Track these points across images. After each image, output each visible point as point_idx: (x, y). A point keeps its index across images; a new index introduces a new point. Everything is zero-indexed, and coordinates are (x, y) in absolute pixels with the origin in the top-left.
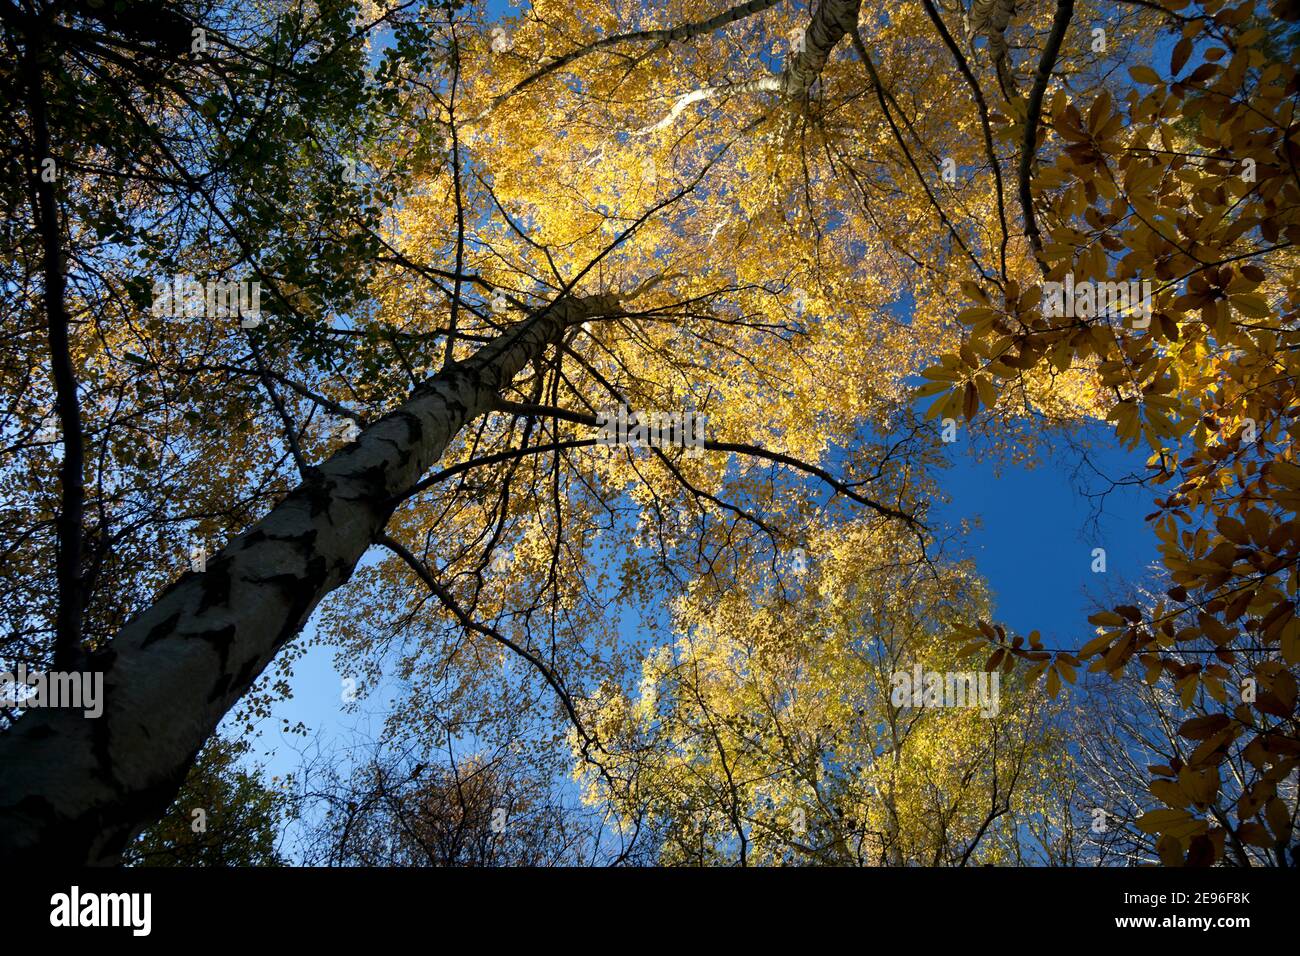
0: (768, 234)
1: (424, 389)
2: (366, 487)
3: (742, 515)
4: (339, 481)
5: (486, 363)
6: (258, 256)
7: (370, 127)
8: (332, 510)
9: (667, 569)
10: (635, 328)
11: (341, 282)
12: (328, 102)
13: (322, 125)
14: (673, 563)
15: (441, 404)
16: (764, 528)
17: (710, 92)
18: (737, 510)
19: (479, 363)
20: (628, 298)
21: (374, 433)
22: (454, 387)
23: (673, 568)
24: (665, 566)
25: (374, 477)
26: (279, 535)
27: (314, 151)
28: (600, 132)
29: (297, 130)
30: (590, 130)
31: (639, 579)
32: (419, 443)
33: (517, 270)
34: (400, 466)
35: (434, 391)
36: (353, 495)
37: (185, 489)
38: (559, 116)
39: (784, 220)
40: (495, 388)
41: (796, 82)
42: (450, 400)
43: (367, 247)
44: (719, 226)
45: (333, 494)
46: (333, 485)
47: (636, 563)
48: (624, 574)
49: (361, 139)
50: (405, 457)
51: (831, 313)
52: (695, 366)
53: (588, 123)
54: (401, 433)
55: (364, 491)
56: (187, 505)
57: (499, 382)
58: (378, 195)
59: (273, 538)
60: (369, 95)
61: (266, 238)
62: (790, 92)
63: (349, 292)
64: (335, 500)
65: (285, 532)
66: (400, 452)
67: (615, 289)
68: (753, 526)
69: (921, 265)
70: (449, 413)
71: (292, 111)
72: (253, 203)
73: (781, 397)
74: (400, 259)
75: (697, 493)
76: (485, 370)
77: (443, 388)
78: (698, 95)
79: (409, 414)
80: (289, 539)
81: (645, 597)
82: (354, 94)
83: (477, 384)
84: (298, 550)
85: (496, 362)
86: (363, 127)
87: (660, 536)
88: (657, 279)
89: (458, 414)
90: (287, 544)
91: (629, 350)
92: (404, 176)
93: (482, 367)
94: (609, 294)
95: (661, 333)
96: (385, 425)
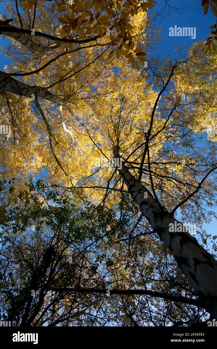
0: (98, 108)
1: (135, 199)
2: (159, 217)
3: (171, 114)
4: (157, 224)
5: (129, 183)
6: (101, 234)
7: (72, 205)
8: (164, 227)
9: (185, 135)
10: (121, 142)
11: (108, 215)
12: (66, 215)
13: (72, 217)
14: (183, 134)
15: (138, 196)
16: (174, 108)
17: (63, 123)
18: (169, 116)
19: (129, 185)
20: (114, 144)
21: (145, 213)
22: (134, 192)
23: (185, 133)
24: (184, 135)
25: (156, 215)
26: (170, 242)
27: (77, 219)
28: (74, 149)
29: (73, 223)
30: (73, 152)
31: (187, 142)
32: (148, 202)
33: (107, 171)
34: (153, 208)
35: (135, 197)
36: (160, 221)
37: (160, 257)
38: (70, 159)
39: (94, 104)
40: (135, 180)
41: (60, 102)
42: (137, 193)
43: (100, 208)
44: (96, 120)
45: (160, 226)
46: (158, 226)
47: (183, 143)
48: (186, 147)
49: (74, 208)
50: (151, 206)
51: (118, 91)
52: (131, 127)
53: (72, 153)
54: (145, 207)
55: (160, 218)
56: (164, 257)
57: (133, 180)
58: (87, 205)
59: (170, 244)
60: (64, 206)
61: (97, 232)
62: (63, 103)
63: (111, 214)
64: (161, 226)
65: (169, 240)
66: (150, 207)
67: (112, 147)
68: (174, 111)
69: (105, 66)
70: (141, 194)
71: (68, 224)
72: (89, 235)
73: (140, 104)
74: (104, 201)
75: (165, 127)
76: (130, 183)
77: (135, 194)
78: (64, 126)
79: (141, 204)
80: (171, 239)
81: (193, 140)
82: (64, 210)
83: (134, 186)
84: (174, 237)
85: (128, 180)
86: (72, 207)
87: (176, 137)
88: (109, 136)
89: (141, 191)
90: (172, 240)
91: (127, 144)
92: (83, 198)
93: (130, 184)
94: (113, 148)
95: (122, 136)
96: (143, 210)
